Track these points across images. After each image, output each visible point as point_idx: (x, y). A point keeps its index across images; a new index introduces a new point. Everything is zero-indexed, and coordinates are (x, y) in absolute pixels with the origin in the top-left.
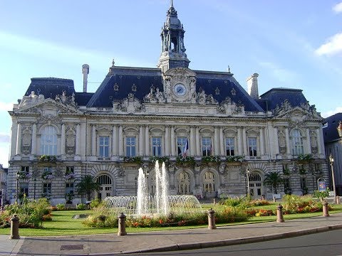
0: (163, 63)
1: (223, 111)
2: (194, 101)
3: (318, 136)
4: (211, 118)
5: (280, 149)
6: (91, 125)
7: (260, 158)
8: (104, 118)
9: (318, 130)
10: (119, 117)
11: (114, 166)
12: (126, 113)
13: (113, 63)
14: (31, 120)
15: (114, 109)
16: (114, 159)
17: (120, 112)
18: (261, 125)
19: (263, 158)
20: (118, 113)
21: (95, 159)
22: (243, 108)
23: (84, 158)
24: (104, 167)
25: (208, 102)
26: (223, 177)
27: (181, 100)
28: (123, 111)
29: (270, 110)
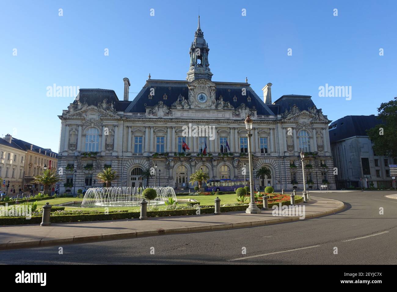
0: (190, 76)
1: (238, 115)
2: (213, 107)
3: (324, 136)
4: (228, 121)
5: (288, 146)
6: (128, 127)
7: (270, 155)
8: (138, 121)
9: (324, 131)
10: (150, 120)
11: (145, 160)
12: (156, 117)
13: (150, 77)
14: (77, 123)
15: (146, 114)
16: (145, 154)
17: (151, 116)
18: (271, 126)
19: (272, 155)
20: (150, 117)
21: (130, 154)
22: (256, 112)
23: (120, 154)
24: (137, 161)
25: (226, 108)
26: (236, 170)
27: (203, 106)
28: (154, 116)
29: (279, 114)
